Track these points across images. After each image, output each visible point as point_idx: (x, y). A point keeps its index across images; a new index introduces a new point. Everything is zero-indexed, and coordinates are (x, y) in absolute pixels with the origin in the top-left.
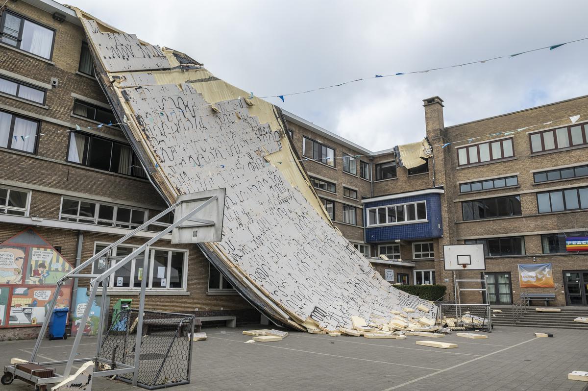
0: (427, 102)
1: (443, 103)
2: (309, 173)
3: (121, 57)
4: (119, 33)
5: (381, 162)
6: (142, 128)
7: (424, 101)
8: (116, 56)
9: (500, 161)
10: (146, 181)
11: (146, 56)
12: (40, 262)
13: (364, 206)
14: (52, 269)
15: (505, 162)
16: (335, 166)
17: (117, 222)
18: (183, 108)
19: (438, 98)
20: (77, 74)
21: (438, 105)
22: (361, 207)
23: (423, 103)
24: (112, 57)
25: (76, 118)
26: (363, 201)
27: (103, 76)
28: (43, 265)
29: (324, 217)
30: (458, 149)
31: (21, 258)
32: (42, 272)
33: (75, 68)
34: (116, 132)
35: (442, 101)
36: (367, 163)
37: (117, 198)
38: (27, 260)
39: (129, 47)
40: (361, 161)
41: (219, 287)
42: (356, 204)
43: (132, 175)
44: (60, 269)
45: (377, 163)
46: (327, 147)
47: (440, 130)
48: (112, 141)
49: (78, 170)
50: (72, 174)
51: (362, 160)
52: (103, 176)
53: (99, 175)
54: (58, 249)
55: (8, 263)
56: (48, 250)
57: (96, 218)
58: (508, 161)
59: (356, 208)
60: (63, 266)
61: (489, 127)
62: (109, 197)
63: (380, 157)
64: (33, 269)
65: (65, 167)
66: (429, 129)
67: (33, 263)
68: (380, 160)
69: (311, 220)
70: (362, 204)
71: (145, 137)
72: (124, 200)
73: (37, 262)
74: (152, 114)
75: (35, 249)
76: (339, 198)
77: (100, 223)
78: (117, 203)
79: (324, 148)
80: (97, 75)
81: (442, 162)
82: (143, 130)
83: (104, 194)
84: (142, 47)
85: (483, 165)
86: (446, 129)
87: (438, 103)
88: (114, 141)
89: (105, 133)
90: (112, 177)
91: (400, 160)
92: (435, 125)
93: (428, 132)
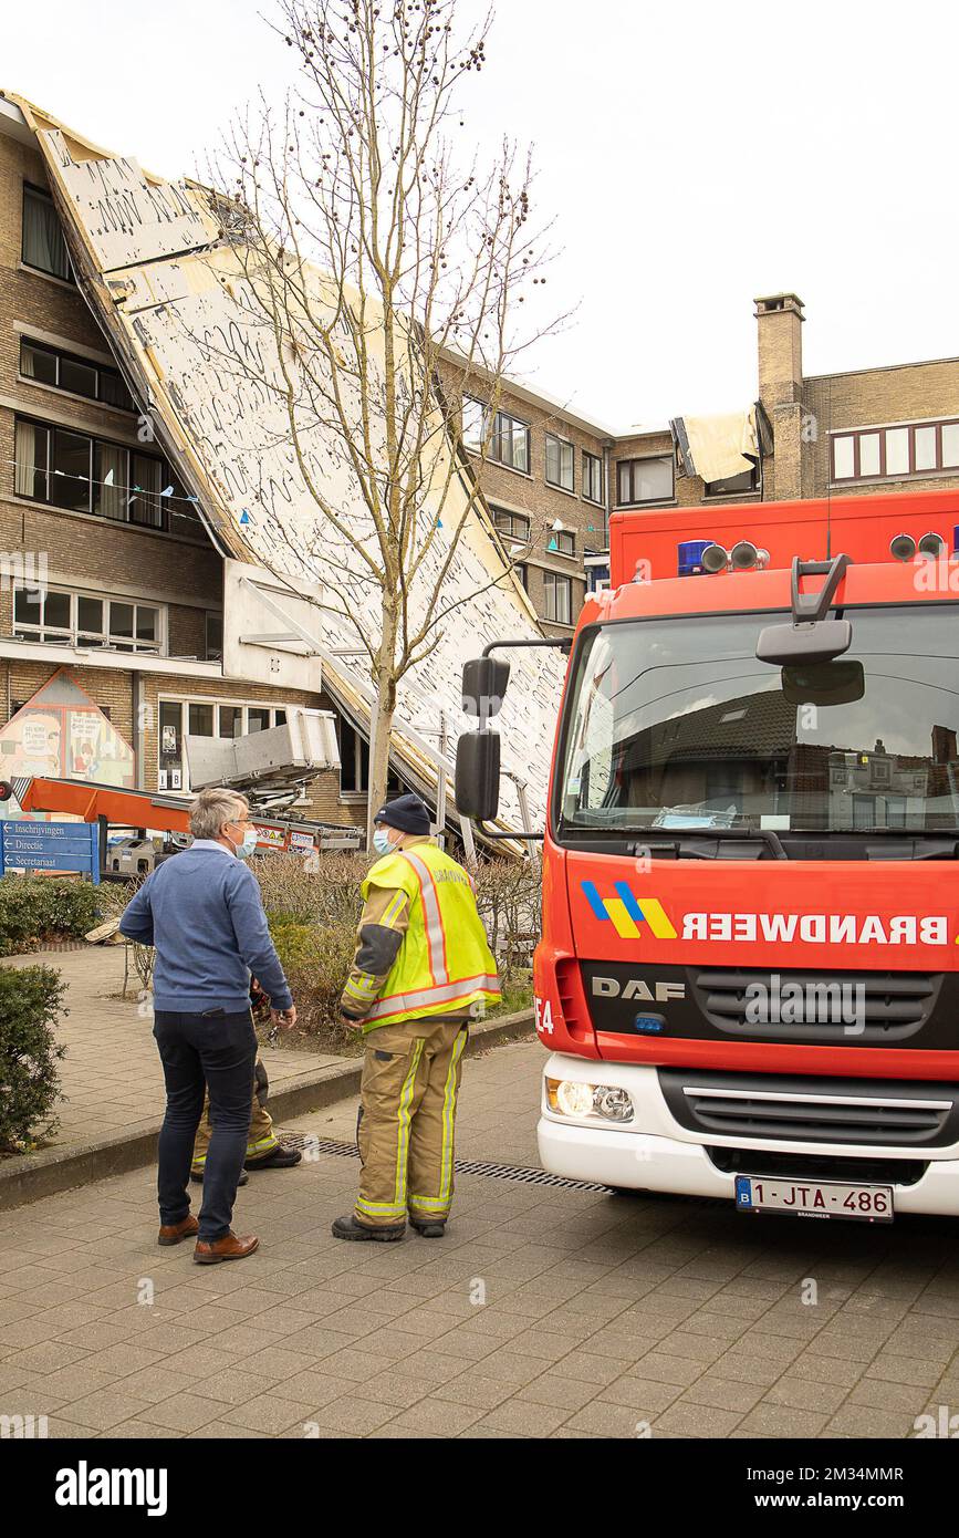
0: (763, 305)
1: (804, 312)
2: (489, 498)
3: (119, 227)
4: (106, 159)
5: (634, 456)
6: (184, 416)
7: (756, 302)
8: (110, 227)
9: (931, 476)
10: (205, 544)
11: (163, 217)
12: (84, 741)
13: (589, 577)
14: (102, 756)
15: (944, 479)
16: (529, 469)
17: (112, 637)
18: (240, 349)
19: (793, 298)
20: (21, 271)
21: (791, 315)
22: (583, 577)
23: (754, 309)
24: (103, 230)
25: (26, 384)
26: (589, 562)
27: (96, 285)
28: (87, 748)
29: (525, 615)
30: (834, 436)
31: (56, 734)
32: (89, 762)
33: (15, 256)
34: (101, 414)
35: (801, 305)
36: (596, 457)
37: (113, 579)
38: (63, 736)
39: (128, 195)
40: (584, 453)
41: (354, 789)
42: (572, 569)
43: (132, 522)
44: (114, 756)
45: (622, 459)
46: (512, 418)
47: (795, 384)
48: (90, 437)
49: (39, 516)
50: (30, 526)
51: (586, 450)
52: (85, 527)
53: (78, 527)
54: (106, 711)
55: (39, 745)
56: (93, 714)
57: (74, 631)
58: (950, 477)
59: (571, 579)
60: (117, 748)
61: (913, 388)
62: (98, 579)
63: (630, 442)
64: (74, 756)
65: (16, 510)
66: (766, 380)
67: (73, 743)
68: (630, 451)
69: (503, 623)
70: (586, 570)
71: (191, 438)
72: (124, 583)
73: (79, 739)
74: (193, 374)
75: (74, 715)
76: (538, 557)
77: (83, 643)
78: (109, 591)
79: (505, 422)
80: (82, 282)
81: (796, 471)
82: (186, 421)
83: (88, 573)
84: (152, 190)
85: (893, 484)
86: (806, 382)
87: (793, 311)
88: (95, 438)
89: (80, 418)
90: (101, 529)
91: (688, 458)
92: (782, 370)
93: (763, 388)
